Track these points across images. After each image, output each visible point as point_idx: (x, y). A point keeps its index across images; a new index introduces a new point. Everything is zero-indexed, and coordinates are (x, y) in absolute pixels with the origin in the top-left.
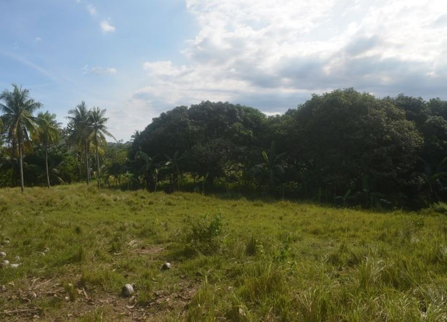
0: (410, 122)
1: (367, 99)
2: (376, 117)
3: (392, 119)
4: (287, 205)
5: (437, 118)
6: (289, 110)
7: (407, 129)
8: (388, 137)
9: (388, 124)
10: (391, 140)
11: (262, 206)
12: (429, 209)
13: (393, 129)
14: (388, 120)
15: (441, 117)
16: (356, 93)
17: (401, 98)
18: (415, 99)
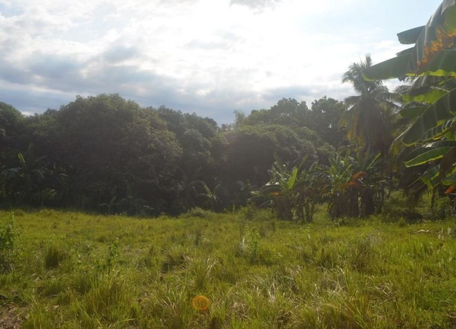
0: (171, 132)
1: (132, 106)
2: (141, 125)
3: (155, 128)
4: (51, 214)
5: (194, 131)
6: (49, 110)
7: (169, 139)
8: (152, 145)
9: (152, 133)
10: (155, 148)
11: (21, 215)
12: (187, 214)
13: (156, 138)
14: (151, 129)
15: (197, 131)
16: (122, 99)
17: (162, 109)
18: (175, 112)
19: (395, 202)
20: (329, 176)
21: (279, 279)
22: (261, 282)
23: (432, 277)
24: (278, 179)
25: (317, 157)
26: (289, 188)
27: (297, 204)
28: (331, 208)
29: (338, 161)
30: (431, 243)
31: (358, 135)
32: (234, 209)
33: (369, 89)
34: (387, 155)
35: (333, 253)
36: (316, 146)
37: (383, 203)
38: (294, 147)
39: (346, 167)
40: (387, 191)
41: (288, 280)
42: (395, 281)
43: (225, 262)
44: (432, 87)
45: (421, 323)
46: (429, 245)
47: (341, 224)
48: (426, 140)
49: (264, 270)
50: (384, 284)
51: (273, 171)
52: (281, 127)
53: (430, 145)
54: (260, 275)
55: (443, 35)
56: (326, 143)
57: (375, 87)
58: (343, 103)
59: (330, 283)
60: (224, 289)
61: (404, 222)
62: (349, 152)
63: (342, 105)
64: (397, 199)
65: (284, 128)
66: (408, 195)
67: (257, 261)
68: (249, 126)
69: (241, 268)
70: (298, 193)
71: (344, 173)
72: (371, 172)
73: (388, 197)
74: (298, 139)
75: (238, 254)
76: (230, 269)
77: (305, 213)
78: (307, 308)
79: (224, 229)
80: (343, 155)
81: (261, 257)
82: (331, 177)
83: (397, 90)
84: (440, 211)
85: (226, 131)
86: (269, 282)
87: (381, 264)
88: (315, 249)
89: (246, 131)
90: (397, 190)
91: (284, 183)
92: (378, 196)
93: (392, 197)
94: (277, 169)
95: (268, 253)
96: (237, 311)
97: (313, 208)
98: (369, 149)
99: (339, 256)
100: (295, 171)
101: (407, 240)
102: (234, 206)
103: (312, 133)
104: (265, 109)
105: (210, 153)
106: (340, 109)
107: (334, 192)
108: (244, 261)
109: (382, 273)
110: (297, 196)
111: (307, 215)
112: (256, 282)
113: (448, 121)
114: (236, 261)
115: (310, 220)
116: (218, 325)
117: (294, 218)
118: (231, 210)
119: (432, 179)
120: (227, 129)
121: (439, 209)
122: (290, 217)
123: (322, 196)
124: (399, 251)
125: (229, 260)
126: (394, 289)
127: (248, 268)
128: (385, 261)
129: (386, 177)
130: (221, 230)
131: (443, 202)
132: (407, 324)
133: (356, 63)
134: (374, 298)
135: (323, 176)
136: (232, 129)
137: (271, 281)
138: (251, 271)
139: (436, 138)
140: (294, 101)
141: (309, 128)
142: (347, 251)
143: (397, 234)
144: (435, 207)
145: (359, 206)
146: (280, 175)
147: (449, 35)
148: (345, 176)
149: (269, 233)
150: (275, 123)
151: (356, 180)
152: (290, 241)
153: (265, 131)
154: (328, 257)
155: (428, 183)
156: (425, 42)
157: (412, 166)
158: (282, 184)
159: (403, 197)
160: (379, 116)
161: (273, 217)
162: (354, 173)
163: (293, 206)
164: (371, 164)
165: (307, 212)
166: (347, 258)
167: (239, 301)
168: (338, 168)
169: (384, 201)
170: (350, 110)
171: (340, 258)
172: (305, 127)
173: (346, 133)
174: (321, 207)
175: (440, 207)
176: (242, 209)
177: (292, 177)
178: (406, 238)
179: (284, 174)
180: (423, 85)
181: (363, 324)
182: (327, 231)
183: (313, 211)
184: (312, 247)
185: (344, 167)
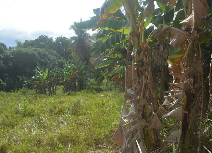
19: (92, 84)
20: (63, 73)
21: (37, 122)
22: (28, 125)
23: (105, 114)
24: (39, 74)
25: (58, 64)
26: (44, 79)
27: (48, 86)
28: (64, 88)
29: (67, 66)
30: (105, 100)
31: (76, 54)
32: (16, 90)
33: (81, 34)
34: (88, 63)
35: (64, 108)
36: (57, 59)
37: (87, 84)
38: (46, 59)
39: (71, 69)
40: (89, 79)
41: (42, 123)
42: (90, 118)
43: (10, 117)
44: (106, 35)
45: (99, 134)
46: (104, 101)
47: (68, 95)
48: (103, 57)
49: (30, 119)
50: (85, 120)
51: (36, 71)
52: (40, 49)
53: (105, 59)
54: (28, 121)
55: (107, 12)
56: (62, 58)
57: (84, 33)
58: (70, 40)
59: (61, 122)
60: (8, 131)
61: (95, 92)
62: (72, 62)
63: (69, 40)
64: (93, 83)
65: (41, 50)
66: (97, 81)
67: (27, 115)
68: (24, 48)
69: (18, 119)
70: (49, 81)
71: (70, 71)
72: (82, 71)
73: (89, 82)
74: (49, 55)
75: (17, 112)
76: (12, 120)
77: (52, 90)
78: (50, 135)
79: (10, 101)
80: (70, 63)
81: (29, 113)
82: (64, 73)
83: (93, 35)
84: (110, 87)
85: (11, 50)
86: (32, 125)
87: (84, 111)
88: (55, 107)
89: (22, 50)
90: (93, 79)
91: (42, 77)
92: (85, 81)
93: (91, 82)
94: (38, 70)
95: (32, 111)
96: (15, 141)
97: (56, 88)
98: (81, 60)
99: (66, 109)
100: (47, 71)
101: (95, 100)
102: (16, 89)
103: (55, 53)
104: (32, 40)
105: (2, 62)
106: (68, 42)
107: (66, 80)
108: (20, 115)
109: (84, 115)
110: (48, 82)
111: (53, 91)
112: (26, 126)
113: (112, 50)
114: (15, 116)
115: (54, 93)
116: (4, 150)
117: (47, 93)
118: (14, 91)
119: (106, 74)
120: (12, 49)
121: (109, 86)
122: (45, 93)
123: (60, 82)
124: (92, 105)
125: (12, 116)
126: (89, 121)
127: (22, 119)
128: (86, 110)
129: (88, 73)
130: (8, 101)
131: (111, 83)
132: (94, 135)
133: (76, 22)
134: (81, 126)
135: (60, 73)
136: (15, 49)
137: (33, 124)
138: (23, 120)
139: (107, 56)
140: (47, 37)
141: (54, 50)
142: (70, 106)
143: (91, 97)
144: (108, 86)
145: (77, 86)
146: (40, 72)
147: (109, 13)
148: (70, 73)
149: (33, 101)
150: (37, 47)
151: (75, 75)
152: (44, 104)
153: (32, 51)
154: (61, 110)
155: (104, 75)
156: (100, 14)
157: (98, 68)
158: (40, 77)
159: (95, 82)
160: (85, 46)
161: (36, 93)
162: (74, 71)
163: (46, 87)
164: (82, 67)
165: (53, 90)
166: (70, 109)
167: (16, 136)
168: (67, 69)
169: (88, 84)
170: (73, 43)
171: (67, 110)
172: (52, 50)
173: (71, 53)
174: (60, 87)
175: (110, 85)
176: (20, 90)
177: (46, 74)
178: (95, 99)
179: (41, 72)
180: (102, 33)
181: (75, 138)
182: (61, 98)
183: (56, 89)
184: (54, 106)
185: (70, 68)
